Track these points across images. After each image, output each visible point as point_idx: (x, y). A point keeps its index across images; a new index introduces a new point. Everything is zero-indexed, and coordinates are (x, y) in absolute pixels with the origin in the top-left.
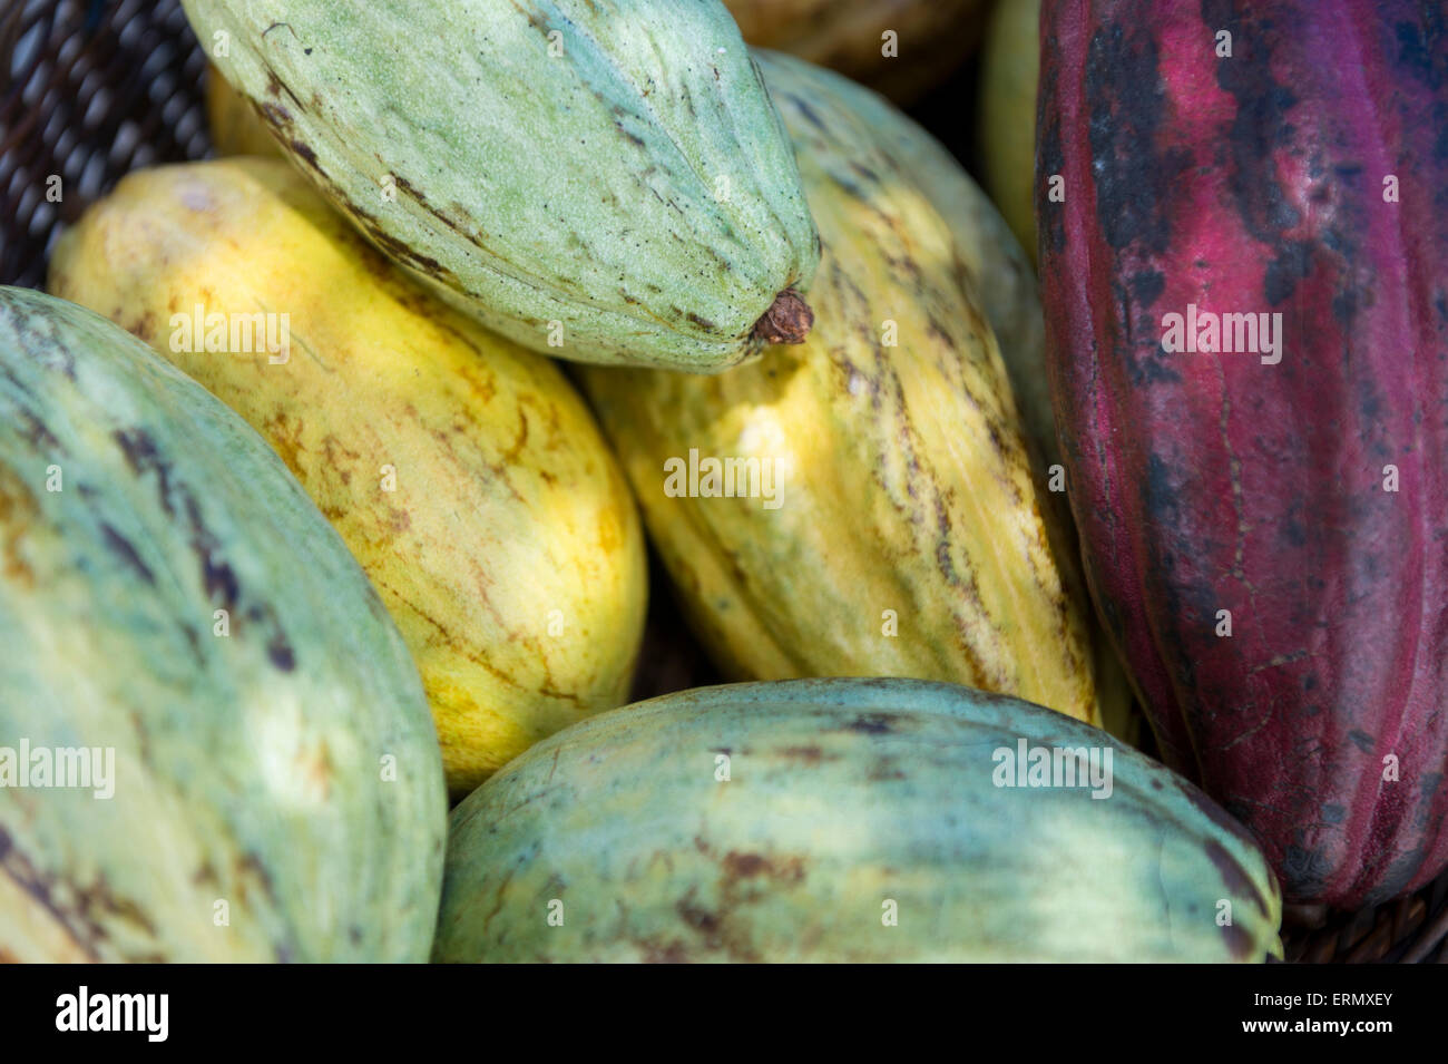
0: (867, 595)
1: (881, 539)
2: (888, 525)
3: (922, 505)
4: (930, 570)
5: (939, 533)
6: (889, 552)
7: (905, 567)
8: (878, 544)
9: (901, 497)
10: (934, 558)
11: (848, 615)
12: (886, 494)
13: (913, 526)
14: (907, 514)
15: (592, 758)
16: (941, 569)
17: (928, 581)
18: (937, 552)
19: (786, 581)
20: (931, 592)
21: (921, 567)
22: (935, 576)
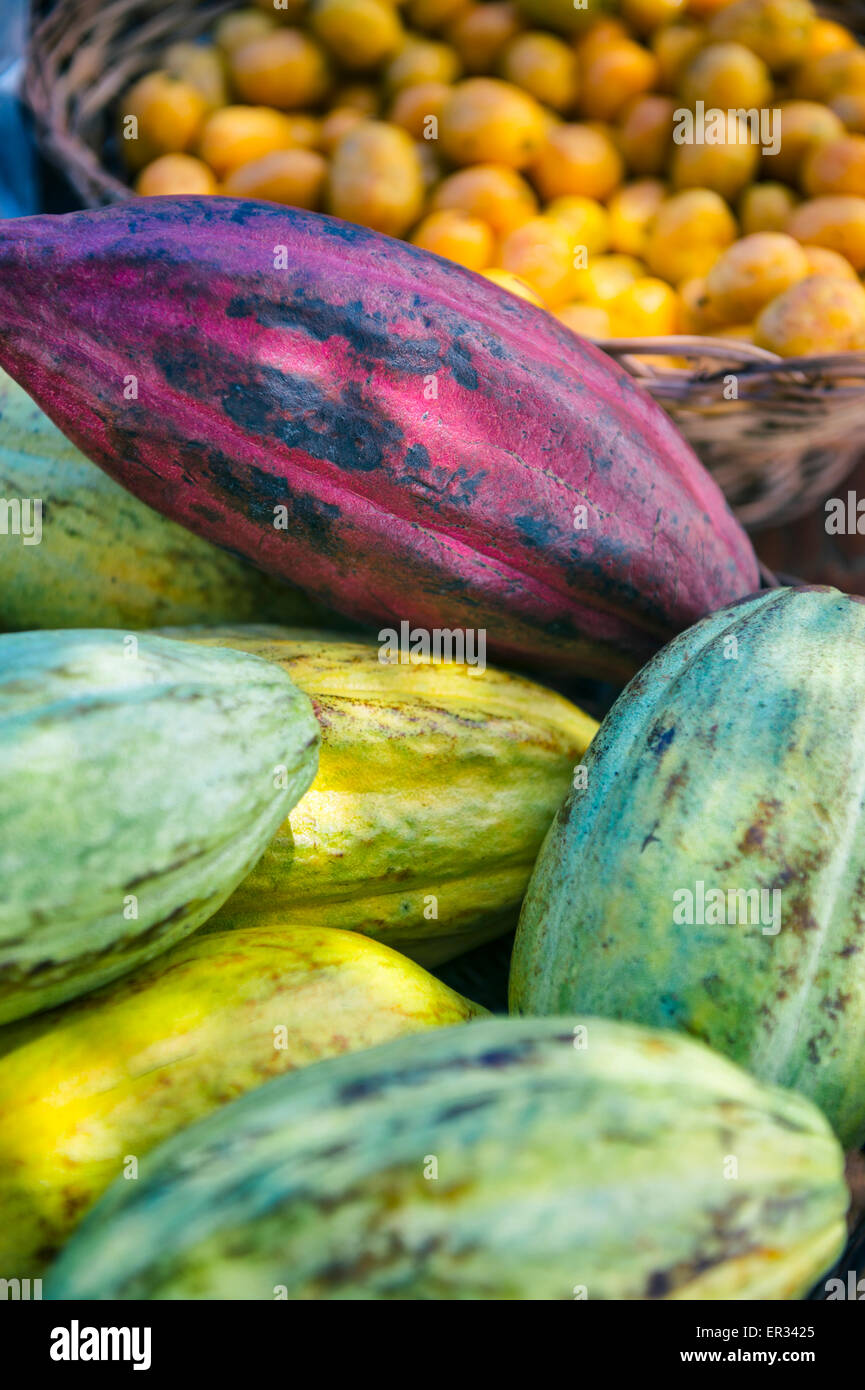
0: (463, 790)
1: (435, 757)
2: (428, 748)
3: (426, 718)
4: (471, 736)
5: (448, 717)
6: (446, 756)
7: (462, 751)
8: (436, 762)
9: (415, 728)
10: (463, 728)
11: (470, 809)
12: (408, 736)
13: (437, 731)
14: (427, 730)
15: (605, 946)
16: (474, 728)
17: (477, 741)
18: (461, 725)
19: (429, 840)
20: (484, 742)
21: (467, 740)
22: (476, 734)
